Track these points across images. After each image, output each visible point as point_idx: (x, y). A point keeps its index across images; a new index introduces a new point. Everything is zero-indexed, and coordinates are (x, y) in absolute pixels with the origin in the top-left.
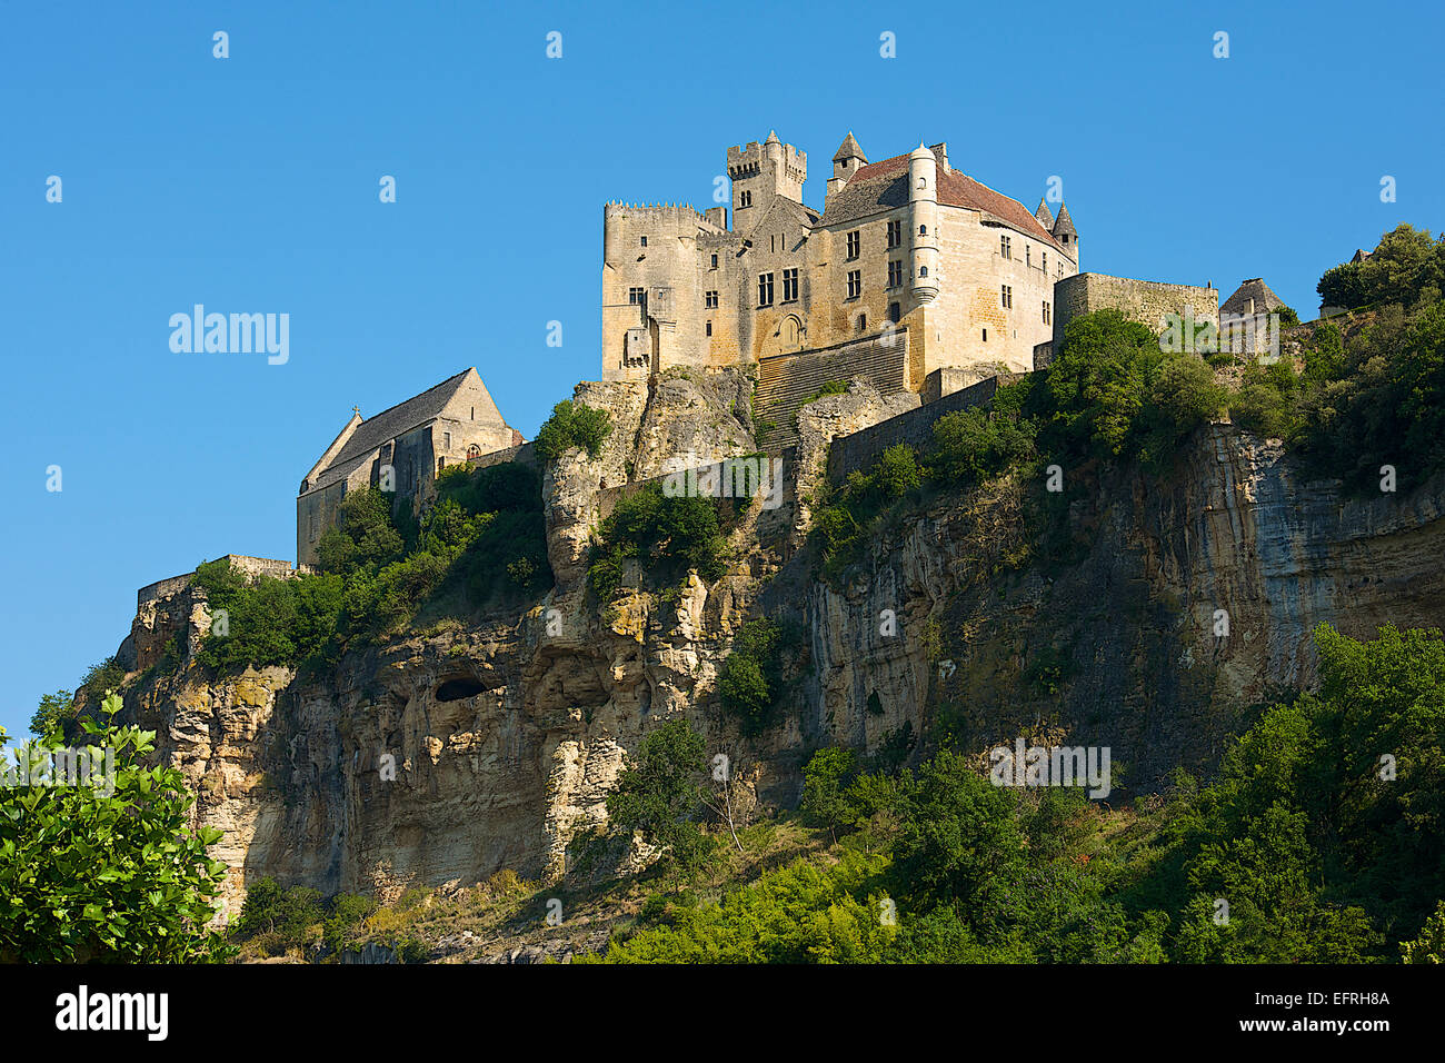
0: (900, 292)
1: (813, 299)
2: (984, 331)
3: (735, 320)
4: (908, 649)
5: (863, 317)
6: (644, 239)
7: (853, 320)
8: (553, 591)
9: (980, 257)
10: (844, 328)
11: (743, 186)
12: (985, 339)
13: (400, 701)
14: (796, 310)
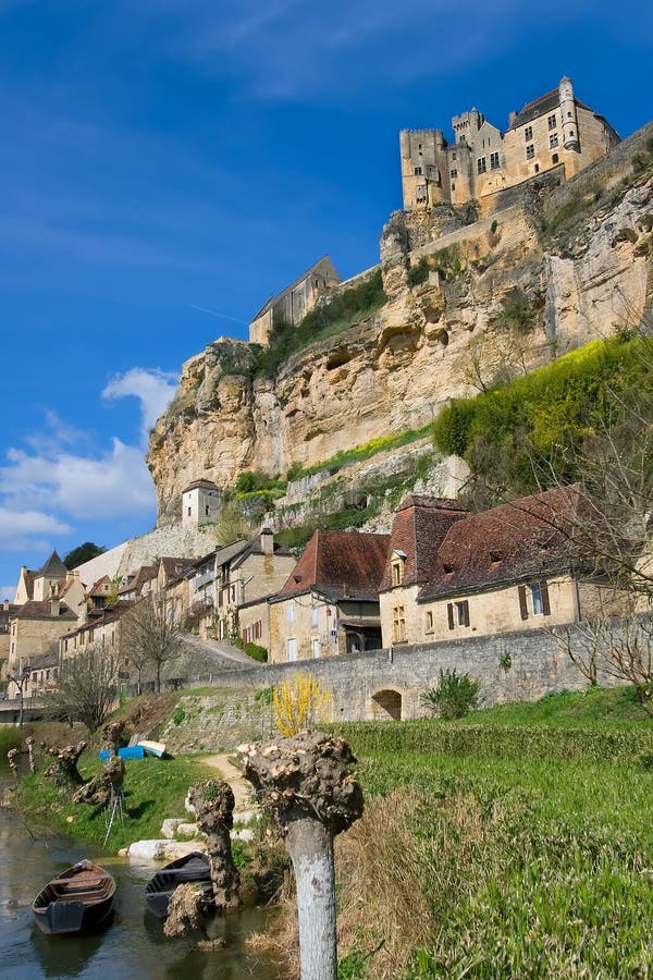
0: (558, 148)
1: (508, 164)
3: (467, 182)
5: (537, 166)
6: (421, 146)
7: (532, 169)
8: (387, 303)
9: (595, 133)
10: (526, 173)
11: (460, 133)
13: (308, 376)
14: (499, 172)
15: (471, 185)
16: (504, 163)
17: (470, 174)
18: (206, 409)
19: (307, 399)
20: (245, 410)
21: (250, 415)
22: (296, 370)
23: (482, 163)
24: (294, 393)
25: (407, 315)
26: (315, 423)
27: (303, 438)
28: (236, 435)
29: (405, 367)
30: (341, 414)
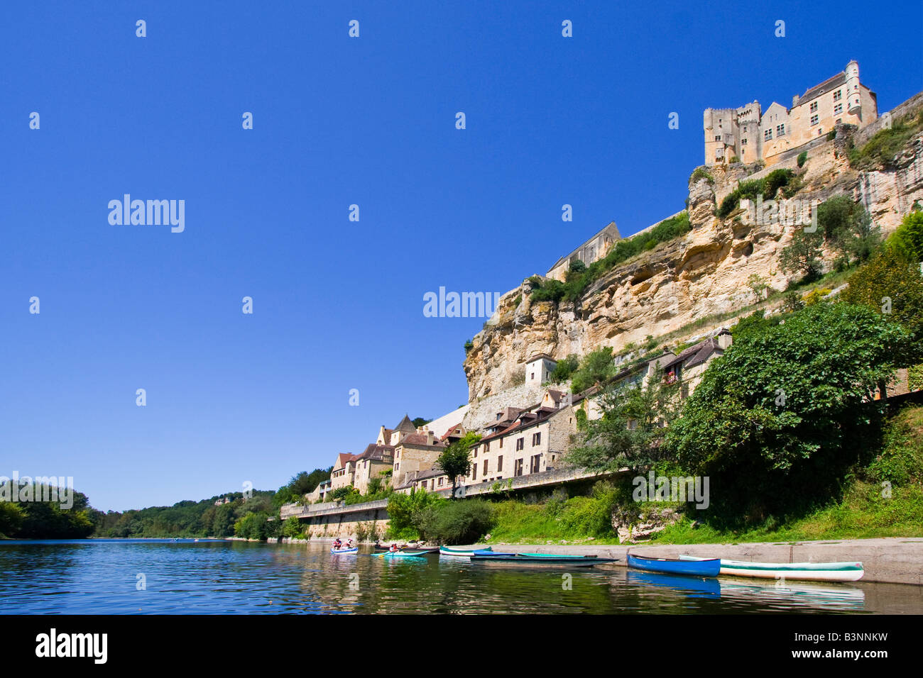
0: (841, 114)
1: (792, 132)
3: (755, 147)
5: (820, 130)
7: (815, 133)
8: (693, 230)
10: (810, 136)
13: (612, 292)
14: (783, 137)
15: (758, 150)
16: (789, 131)
17: (758, 142)
19: (611, 308)
20: (551, 323)
21: (555, 326)
22: (602, 289)
23: (768, 133)
24: (598, 305)
25: (713, 236)
26: (617, 324)
27: (604, 336)
28: (544, 339)
29: (709, 274)
30: (642, 315)
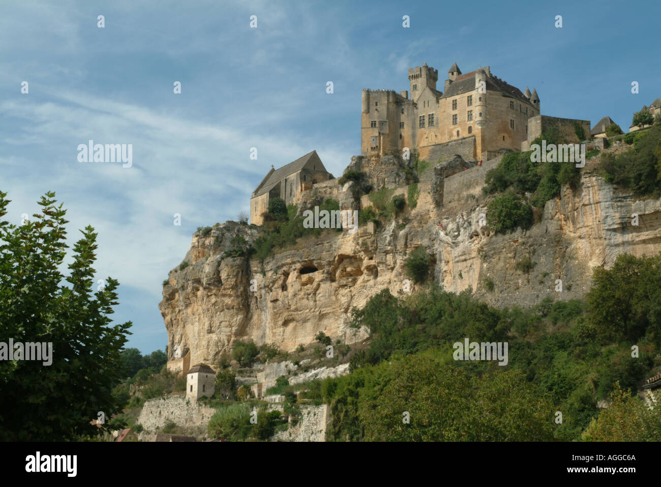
0: (472, 122)
1: (440, 125)
2: (504, 137)
3: (411, 132)
4: (473, 256)
5: (458, 132)
6: (376, 103)
7: (455, 133)
8: (342, 234)
9: (502, 109)
10: (451, 136)
11: (414, 82)
12: (504, 140)
13: (286, 275)
14: (433, 129)
15: (414, 136)
16: (437, 123)
17: (413, 128)
18: (209, 284)
19: (285, 292)
20: (241, 287)
22: (278, 268)
23: (422, 119)
24: (276, 286)
25: (353, 248)
26: (290, 313)
27: (280, 323)
28: (233, 308)
29: (350, 287)
30: (308, 310)
